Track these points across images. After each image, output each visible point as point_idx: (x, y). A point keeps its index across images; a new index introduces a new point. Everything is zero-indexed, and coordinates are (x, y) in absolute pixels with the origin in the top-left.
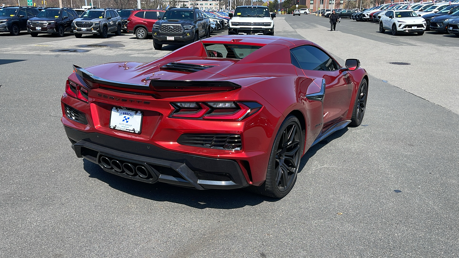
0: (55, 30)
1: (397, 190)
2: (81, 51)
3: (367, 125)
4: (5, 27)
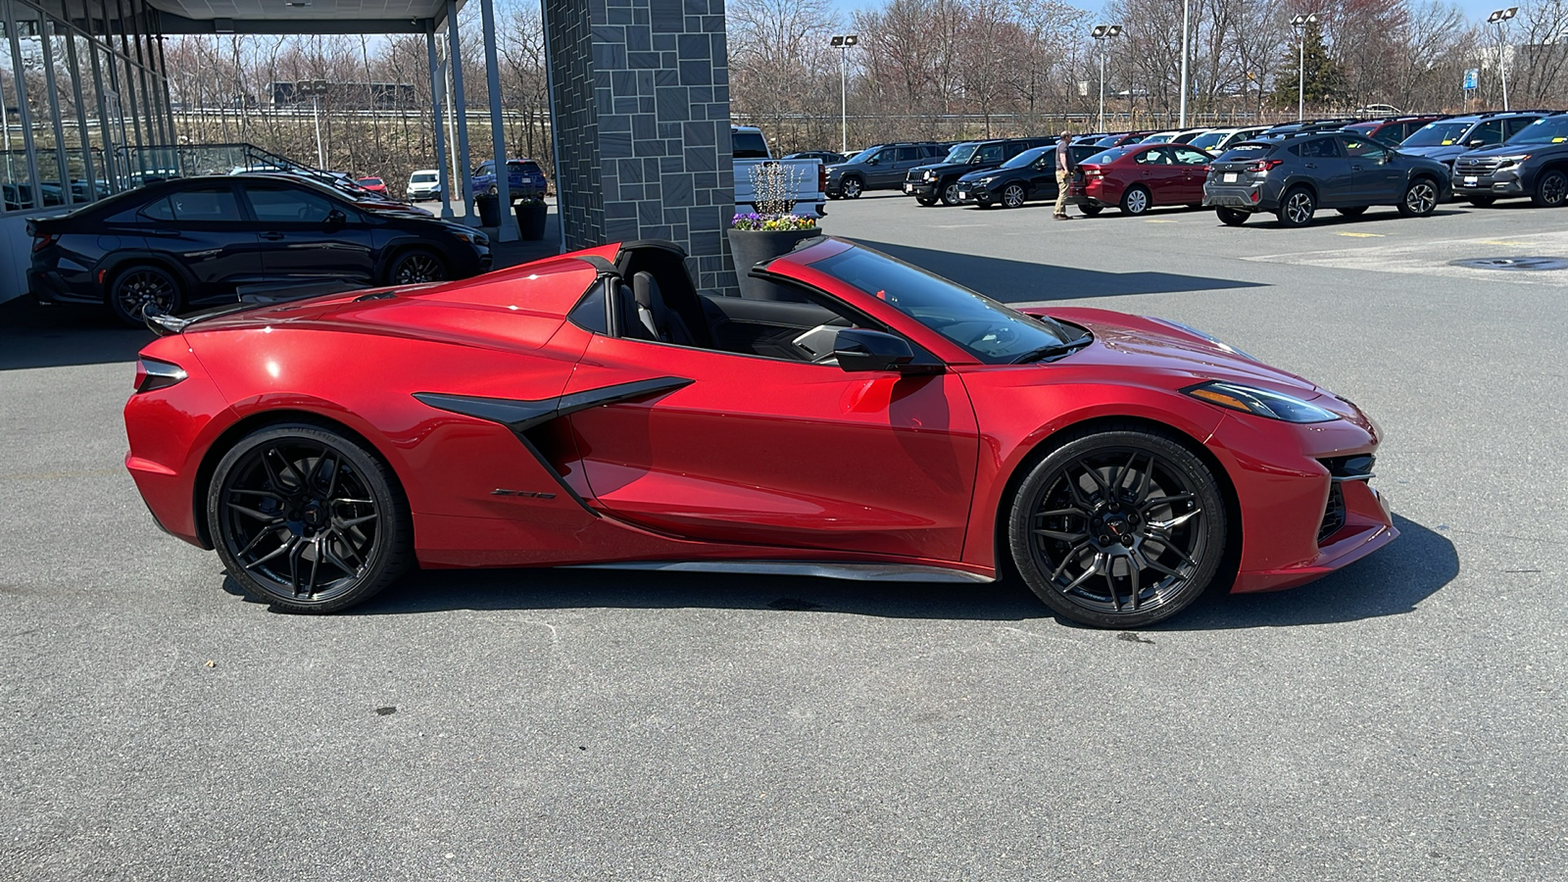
1: (393, 710)
2: (1556, 265)
3: (1139, 641)
4: (1514, 180)
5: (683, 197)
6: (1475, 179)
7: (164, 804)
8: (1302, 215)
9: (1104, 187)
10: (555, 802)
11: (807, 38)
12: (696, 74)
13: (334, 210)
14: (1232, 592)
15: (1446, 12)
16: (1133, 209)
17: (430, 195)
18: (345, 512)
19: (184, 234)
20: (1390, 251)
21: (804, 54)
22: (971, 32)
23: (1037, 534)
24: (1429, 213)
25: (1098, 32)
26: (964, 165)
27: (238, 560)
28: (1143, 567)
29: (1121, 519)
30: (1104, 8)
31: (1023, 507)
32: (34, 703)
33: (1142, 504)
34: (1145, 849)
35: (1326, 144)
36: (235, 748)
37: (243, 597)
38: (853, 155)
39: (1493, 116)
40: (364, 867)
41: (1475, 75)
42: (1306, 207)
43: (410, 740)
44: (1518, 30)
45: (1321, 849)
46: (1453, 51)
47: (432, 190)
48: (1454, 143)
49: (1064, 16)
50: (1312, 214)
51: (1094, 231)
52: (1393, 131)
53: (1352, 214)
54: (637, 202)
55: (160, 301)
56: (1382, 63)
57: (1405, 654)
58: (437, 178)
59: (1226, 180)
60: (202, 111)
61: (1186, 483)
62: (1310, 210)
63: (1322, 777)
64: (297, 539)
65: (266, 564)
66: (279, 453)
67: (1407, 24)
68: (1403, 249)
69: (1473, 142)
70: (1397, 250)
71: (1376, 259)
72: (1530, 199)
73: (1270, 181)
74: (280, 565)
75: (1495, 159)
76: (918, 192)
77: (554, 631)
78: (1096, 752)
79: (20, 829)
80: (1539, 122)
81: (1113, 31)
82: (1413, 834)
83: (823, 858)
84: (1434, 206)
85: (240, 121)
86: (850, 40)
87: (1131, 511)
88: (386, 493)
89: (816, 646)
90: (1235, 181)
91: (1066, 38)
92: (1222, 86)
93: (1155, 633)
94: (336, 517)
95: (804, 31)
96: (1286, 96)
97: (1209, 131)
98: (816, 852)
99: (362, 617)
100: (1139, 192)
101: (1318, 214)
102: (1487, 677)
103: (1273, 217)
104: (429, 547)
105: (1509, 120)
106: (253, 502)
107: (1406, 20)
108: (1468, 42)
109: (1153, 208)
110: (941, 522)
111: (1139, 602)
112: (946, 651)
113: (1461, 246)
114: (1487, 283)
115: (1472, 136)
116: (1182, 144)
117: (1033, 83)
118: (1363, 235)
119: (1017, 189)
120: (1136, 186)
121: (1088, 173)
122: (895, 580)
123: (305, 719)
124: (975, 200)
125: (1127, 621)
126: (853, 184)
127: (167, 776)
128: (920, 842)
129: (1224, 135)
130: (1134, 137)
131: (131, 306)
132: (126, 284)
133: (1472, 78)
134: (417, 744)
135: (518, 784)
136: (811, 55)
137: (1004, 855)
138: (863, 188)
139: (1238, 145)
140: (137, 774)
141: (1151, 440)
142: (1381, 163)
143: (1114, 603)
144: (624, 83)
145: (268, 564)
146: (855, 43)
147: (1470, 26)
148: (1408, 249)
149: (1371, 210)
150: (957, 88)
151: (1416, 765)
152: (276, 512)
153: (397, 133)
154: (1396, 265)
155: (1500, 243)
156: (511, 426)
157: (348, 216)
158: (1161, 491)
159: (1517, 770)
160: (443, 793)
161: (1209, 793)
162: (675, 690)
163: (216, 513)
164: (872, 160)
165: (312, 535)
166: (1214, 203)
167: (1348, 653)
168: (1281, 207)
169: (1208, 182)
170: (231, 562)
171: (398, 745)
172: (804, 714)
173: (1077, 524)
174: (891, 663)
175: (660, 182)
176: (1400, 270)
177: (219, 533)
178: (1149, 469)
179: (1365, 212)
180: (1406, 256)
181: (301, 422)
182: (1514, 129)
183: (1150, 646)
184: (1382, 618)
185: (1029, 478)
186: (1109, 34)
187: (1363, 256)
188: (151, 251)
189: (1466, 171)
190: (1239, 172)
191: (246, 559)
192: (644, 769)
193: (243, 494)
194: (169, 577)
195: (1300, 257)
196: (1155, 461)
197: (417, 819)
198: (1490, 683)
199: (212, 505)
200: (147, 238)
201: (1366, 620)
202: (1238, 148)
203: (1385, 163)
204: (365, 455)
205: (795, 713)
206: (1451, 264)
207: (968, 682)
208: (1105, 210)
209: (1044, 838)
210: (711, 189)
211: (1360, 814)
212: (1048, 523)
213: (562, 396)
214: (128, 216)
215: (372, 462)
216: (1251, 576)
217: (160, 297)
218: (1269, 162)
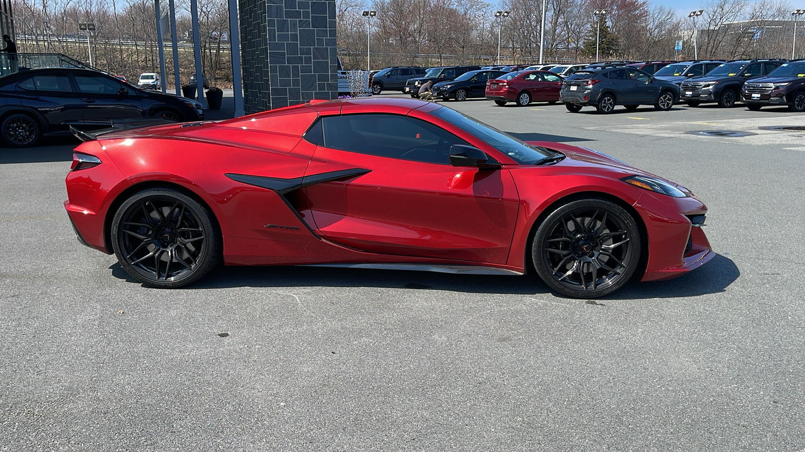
0: (785, 99)
1: (227, 335)
2: (739, 135)
3: (597, 304)
4: (710, 93)
5: (312, 86)
6: (691, 93)
7: (121, 379)
8: (609, 108)
9: (508, 92)
10: (328, 378)
11: (348, 11)
12: (319, 22)
13: (122, 88)
14: (642, 281)
15: (666, 11)
16: (523, 103)
17: (151, 86)
18: (185, 235)
19: (41, 98)
20: (655, 126)
21: (347, 20)
22: (432, 12)
23: (546, 251)
24: (669, 109)
25: (498, 14)
26: (436, 79)
27: (127, 259)
28: (598, 267)
29: (589, 244)
30: (499, 3)
31: (540, 237)
32: (32, 330)
33: (599, 237)
34: (634, 400)
35: (621, 73)
36: (149, 353)
37: (125, 280)
38: (375, 73)
39: (699, 62)
40: (239, 410)
41: (681, 43)
42: (610, 104)
43: (241, 349)
44: (702, 21)
45: (720, 400)
46: (670, 31)
47: (152, 84)
48: (680, 75)
49: (479, 6)
50: (613, 108)
51: (505, 113)
52: (649, 69)
53: (631, 108)
54: (288, 88)
55: (28, 133)
56: (636, 36)
57: (729, 311)
58: (154, 77)
59: (571, 89)
60: (25, 37)
61: (623, 226)
62: (612, 106)
63: (709, 367)
64: (159, 249)
65: (142, 262)
66: (152, 205)
67: (647, 17)
68: (661, 125)
69: (689, 75)
70: (658, 126)
71: (649, 130)
72: (717, 104)
73: (593, 90)
74: (150, 262)
75: (701, 83)
76: (412, 91)
77: (297, 298)
78: (594, 356)
79: (47, 392)
80: (722, 65)
81: (506, 14)
82: (761, 393)
83: (475, 405)
84: (672, 106)
85: (46, 44)
86: (372, 14)
87: (594, 240)
88: (209, 225)
89: (436, 306)
90: (576, 90)
91: (480, 17)
92: (557, 45)
93: (604, 301)
94: (180, 238)
95: (347, 8)
96: (590, 50)
97: (558, 66)
98: (471, 402)
99: (194, 290)
100: (526, 95)
101: (617, 108)
102: (772, 322)
103: (594, 109)
104: (232, 254)
105: (707, 64)
106: (135, 229)
107: (646, 16)
108: (676, 27)
109: (532, 103)
110: (500, 245)
111: (596, 286)
112: (502, 308)
113: (689, 125)
114: (708, 142)
115: (689, 72)
116: (546, 71)
117: (464, 39)
118: (640, 119)
119: (463, 92)
120: (524, 91)
121: (501, 84)
122: (473, 273)
123: (182, 339)
124: (442, 96)
125: (590, 294)
126: (377, 87)
127: (118, 366)
128: (521, 397)
129: (566, 68)
130: (521, 67)
131: (12, 136)
132: (10, 124)
133: (679, 45)
134: (246, 351)
135: (306, 370)
136: (351, 21)
137: (565, 403)
138: (382, 89)
139: (578, 72)
140: (102, 365)
141: (606, 204)
142: (647, 83)
143: (583, 286)
144: (282, 26)
145: (143, 262)
146: (375, 15)
147: (678, 19)
148: (663, 125)
149: (640, 107)
150: (423, 41)
151: (752, 362)
152: (146, 234)
153: (132, 53)
154: (660, 133)
155: (707, 124)
156: (278, 192)
157: (130, 91)
158: (608, 230)
159: (801, 363)
160: (268, 374)
161: (656, 375)
162: (371, 325)
163: (116, 234)
164: (387, 75)
165: (167, 247)
166: (565, 101)
167: (702, 310)
168: (599, 103)
169: (562, 90)
170: (123, 260)
171: (236, 351)
172: (441, 337)
173: (566, 246)
174: (477, 314)
175: (300, 78)
176: (663, 135)
177: (117, 245)
178: (604, 219)
179: (638, 108)
180: (664, 129)
181: (164, 188)
182: (709, 69)
183: (604, 307)
184: (712, 294)
185: (544, 223)
186: (503, 15)
187: (642, 128)
188: (23, 106)
189: (687, 88)
190: (578, 86)
191: (132, 259)
192: (368, 363)
193: (130, 225)
194: (82, 270)
195: (611, 128)
196: (608, 215)
197: (259, 387)
198: (774, 325)
199: (114, 230)
200: (22, 100)
201: (705, 295)
202: (578, 74)
203: (649, 83)
204: (198, 206)
205: (436, 337)
206: (687, 133)
207: (519, 323)
208: (508, 104)
209: (582, 395)
210: (326, 83)
211: (733, 384)
212: (553, 245)
213: (303, 177)
214: (11, 87)
215: (202, 209)
216: (652, 273)
217: (28, 131)
218: (592, 81)
